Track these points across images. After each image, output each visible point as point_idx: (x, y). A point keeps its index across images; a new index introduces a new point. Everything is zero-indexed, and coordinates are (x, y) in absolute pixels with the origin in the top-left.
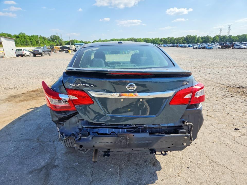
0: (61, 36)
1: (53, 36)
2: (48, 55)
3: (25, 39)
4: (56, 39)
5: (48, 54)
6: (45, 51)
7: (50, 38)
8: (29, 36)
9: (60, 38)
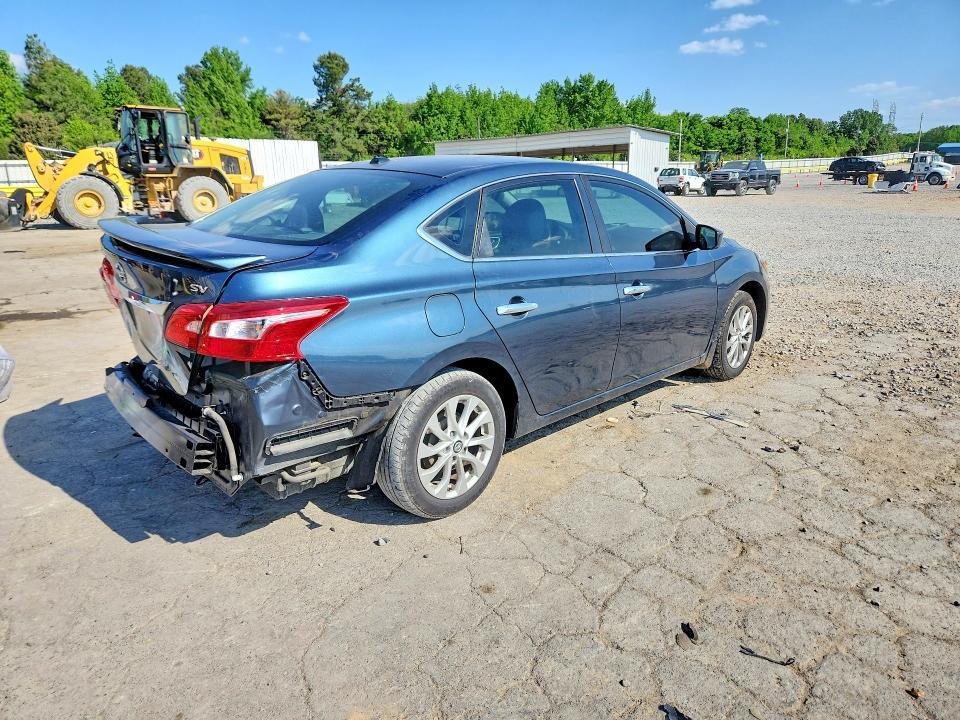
0: (893, 113)
1: (856, 112)
2: (762, 191)
3: (740, 129)
4: (863, 128)
5: (765, 188)
6: (752, 177)
7: (839, 122)
8: (755, 120)
9: (885, 122)
